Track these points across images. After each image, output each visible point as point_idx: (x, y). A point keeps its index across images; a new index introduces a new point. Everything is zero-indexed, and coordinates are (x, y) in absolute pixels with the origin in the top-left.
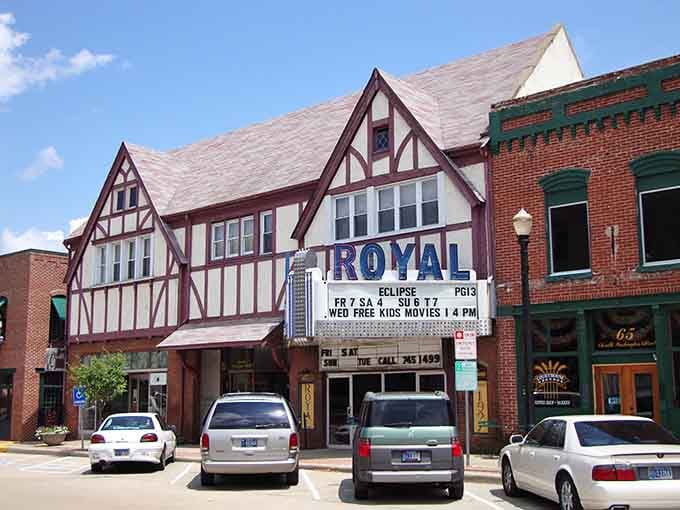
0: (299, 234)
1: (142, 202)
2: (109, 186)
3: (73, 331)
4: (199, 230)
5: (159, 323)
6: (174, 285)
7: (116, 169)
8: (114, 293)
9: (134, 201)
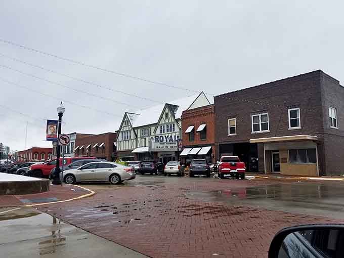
0: (155, 132)
1: (129, 124)
2: (123, 121)
3: (117, 149)
4: (139, 130)
5: (133, 148)
6: (135, 141)
7: (125, 117)
8: (125, 142)
9: (128, 124)
